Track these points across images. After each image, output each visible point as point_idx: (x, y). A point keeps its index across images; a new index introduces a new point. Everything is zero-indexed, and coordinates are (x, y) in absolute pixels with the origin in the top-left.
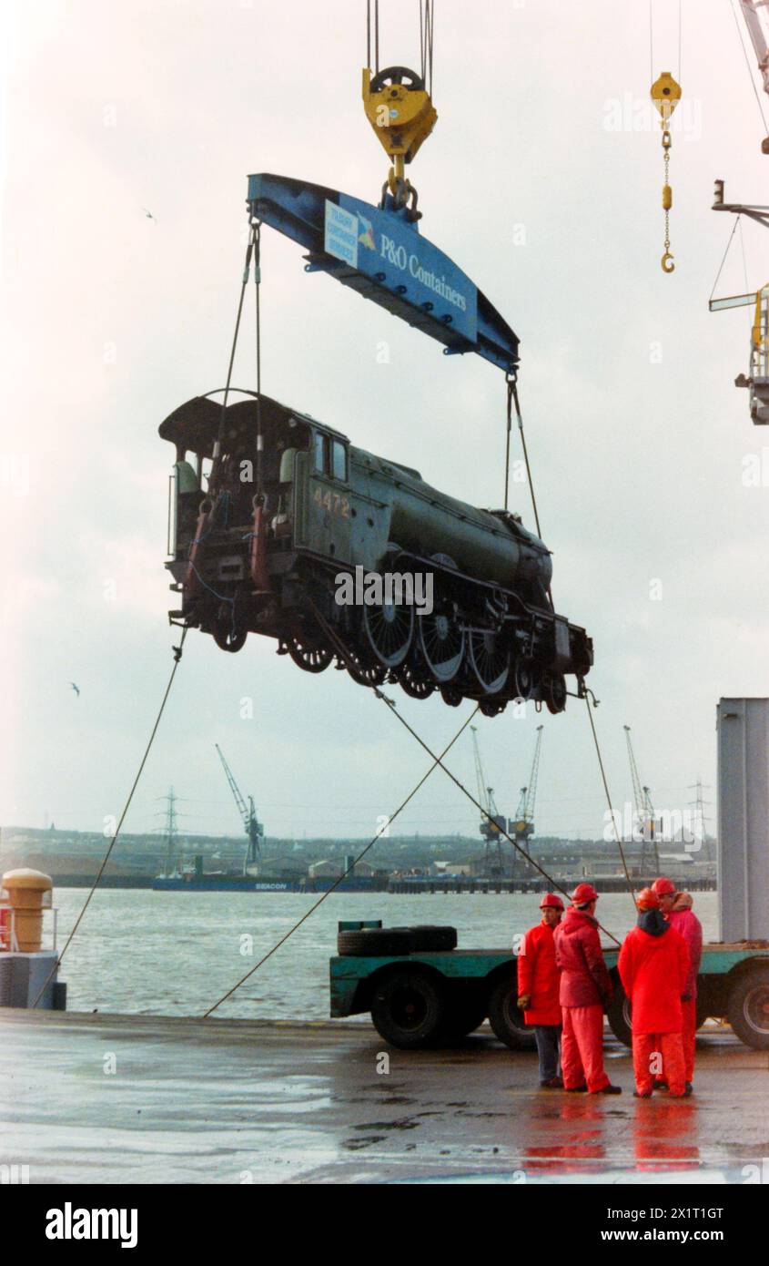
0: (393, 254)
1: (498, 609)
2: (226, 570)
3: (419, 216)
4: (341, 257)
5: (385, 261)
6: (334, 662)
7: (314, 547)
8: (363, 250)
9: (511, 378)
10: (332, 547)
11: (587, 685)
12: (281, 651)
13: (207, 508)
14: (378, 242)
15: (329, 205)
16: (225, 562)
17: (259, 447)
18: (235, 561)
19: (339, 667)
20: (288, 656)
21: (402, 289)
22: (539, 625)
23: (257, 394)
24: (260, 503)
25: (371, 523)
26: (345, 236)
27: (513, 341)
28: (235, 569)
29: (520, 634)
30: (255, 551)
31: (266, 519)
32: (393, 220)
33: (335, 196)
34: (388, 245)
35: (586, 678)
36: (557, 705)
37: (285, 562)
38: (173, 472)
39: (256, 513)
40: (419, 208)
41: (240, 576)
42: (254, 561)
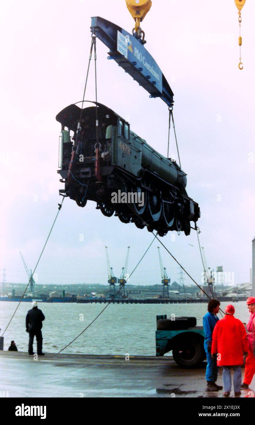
0: (138, 56)
1: (174, 194)
2: (84, 173)
3: (145, 42)
4: (122, 54)
5: (135, 58)
6: (114, 213)
7: (119, 164)
8: (129, 52)
9: (171, 109)
10: (125, 165)
11: (197, 226)
12: (97, 208)
13: (75, 149)
14: (133, 49)
15: (119, 33)
16: (82, 171)
17: (97, 125)
18: (87, 170)
19: (116, 215)
20: (99, 210)
21: (141, 69)
22: (185, 201)
23: (96, 103)
24: (98, 146)
25: (136, 157)
26: (124, 46)
27: (172, 94)
28: (87, 173)
29: (179, 204)
30: (96, 165)
31: (100, 153)
32: (137, 42)
33: (120, 29)
34: (137, 51)
35: (197, 222)
36: (187, 233)
37: (108, 170)
38: (61, 134)
39: (96, 151)
40: (145, 39)
41: (89, 176)
42: (96, 169)
